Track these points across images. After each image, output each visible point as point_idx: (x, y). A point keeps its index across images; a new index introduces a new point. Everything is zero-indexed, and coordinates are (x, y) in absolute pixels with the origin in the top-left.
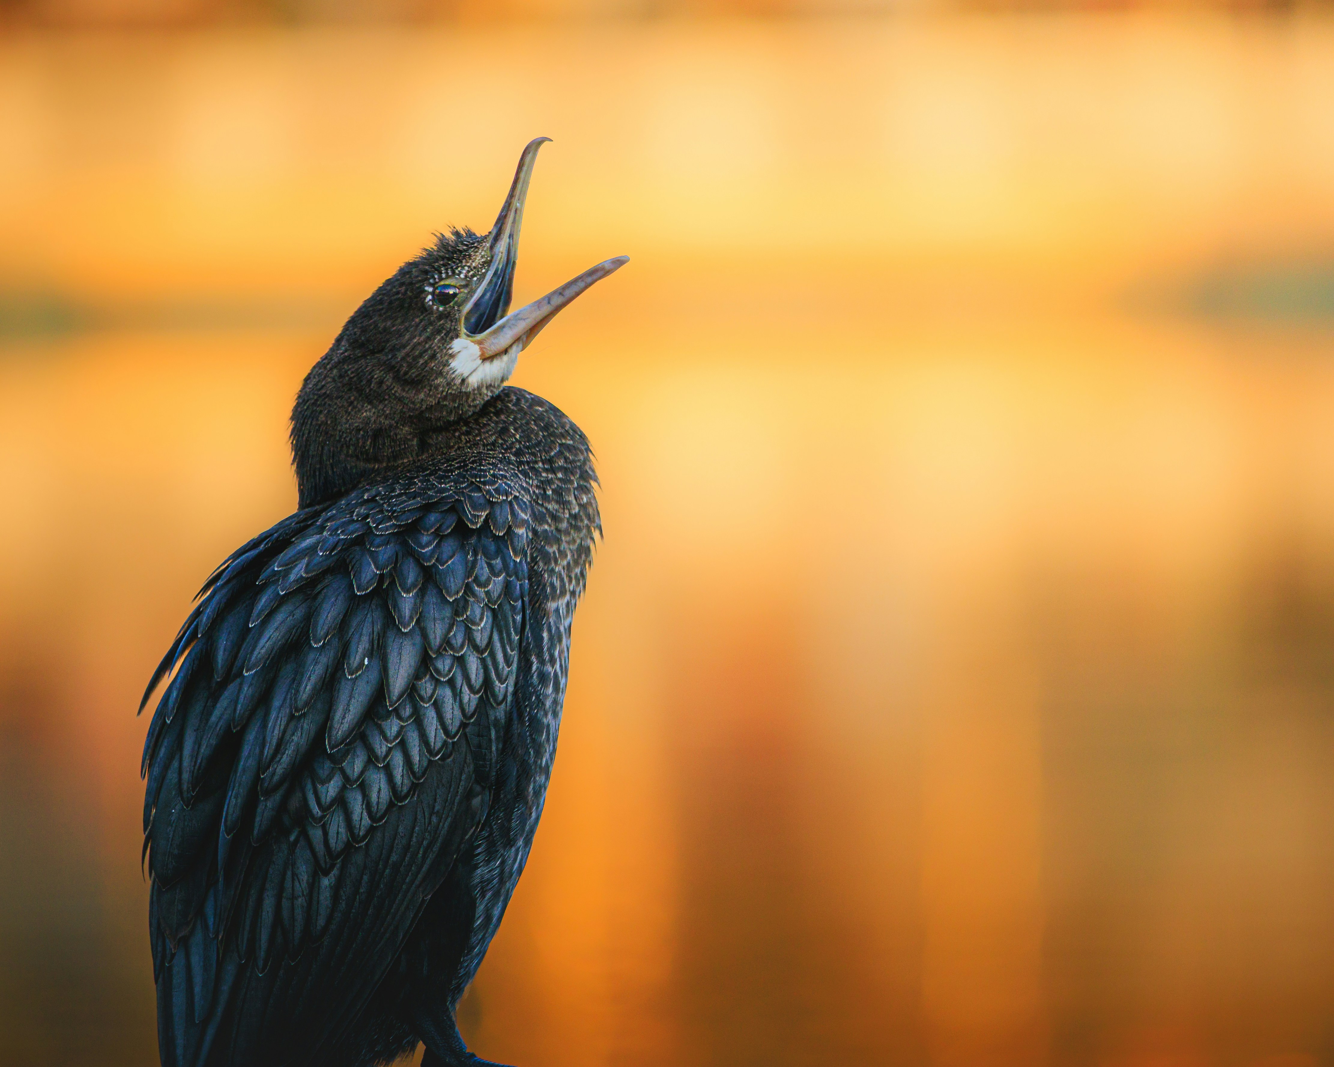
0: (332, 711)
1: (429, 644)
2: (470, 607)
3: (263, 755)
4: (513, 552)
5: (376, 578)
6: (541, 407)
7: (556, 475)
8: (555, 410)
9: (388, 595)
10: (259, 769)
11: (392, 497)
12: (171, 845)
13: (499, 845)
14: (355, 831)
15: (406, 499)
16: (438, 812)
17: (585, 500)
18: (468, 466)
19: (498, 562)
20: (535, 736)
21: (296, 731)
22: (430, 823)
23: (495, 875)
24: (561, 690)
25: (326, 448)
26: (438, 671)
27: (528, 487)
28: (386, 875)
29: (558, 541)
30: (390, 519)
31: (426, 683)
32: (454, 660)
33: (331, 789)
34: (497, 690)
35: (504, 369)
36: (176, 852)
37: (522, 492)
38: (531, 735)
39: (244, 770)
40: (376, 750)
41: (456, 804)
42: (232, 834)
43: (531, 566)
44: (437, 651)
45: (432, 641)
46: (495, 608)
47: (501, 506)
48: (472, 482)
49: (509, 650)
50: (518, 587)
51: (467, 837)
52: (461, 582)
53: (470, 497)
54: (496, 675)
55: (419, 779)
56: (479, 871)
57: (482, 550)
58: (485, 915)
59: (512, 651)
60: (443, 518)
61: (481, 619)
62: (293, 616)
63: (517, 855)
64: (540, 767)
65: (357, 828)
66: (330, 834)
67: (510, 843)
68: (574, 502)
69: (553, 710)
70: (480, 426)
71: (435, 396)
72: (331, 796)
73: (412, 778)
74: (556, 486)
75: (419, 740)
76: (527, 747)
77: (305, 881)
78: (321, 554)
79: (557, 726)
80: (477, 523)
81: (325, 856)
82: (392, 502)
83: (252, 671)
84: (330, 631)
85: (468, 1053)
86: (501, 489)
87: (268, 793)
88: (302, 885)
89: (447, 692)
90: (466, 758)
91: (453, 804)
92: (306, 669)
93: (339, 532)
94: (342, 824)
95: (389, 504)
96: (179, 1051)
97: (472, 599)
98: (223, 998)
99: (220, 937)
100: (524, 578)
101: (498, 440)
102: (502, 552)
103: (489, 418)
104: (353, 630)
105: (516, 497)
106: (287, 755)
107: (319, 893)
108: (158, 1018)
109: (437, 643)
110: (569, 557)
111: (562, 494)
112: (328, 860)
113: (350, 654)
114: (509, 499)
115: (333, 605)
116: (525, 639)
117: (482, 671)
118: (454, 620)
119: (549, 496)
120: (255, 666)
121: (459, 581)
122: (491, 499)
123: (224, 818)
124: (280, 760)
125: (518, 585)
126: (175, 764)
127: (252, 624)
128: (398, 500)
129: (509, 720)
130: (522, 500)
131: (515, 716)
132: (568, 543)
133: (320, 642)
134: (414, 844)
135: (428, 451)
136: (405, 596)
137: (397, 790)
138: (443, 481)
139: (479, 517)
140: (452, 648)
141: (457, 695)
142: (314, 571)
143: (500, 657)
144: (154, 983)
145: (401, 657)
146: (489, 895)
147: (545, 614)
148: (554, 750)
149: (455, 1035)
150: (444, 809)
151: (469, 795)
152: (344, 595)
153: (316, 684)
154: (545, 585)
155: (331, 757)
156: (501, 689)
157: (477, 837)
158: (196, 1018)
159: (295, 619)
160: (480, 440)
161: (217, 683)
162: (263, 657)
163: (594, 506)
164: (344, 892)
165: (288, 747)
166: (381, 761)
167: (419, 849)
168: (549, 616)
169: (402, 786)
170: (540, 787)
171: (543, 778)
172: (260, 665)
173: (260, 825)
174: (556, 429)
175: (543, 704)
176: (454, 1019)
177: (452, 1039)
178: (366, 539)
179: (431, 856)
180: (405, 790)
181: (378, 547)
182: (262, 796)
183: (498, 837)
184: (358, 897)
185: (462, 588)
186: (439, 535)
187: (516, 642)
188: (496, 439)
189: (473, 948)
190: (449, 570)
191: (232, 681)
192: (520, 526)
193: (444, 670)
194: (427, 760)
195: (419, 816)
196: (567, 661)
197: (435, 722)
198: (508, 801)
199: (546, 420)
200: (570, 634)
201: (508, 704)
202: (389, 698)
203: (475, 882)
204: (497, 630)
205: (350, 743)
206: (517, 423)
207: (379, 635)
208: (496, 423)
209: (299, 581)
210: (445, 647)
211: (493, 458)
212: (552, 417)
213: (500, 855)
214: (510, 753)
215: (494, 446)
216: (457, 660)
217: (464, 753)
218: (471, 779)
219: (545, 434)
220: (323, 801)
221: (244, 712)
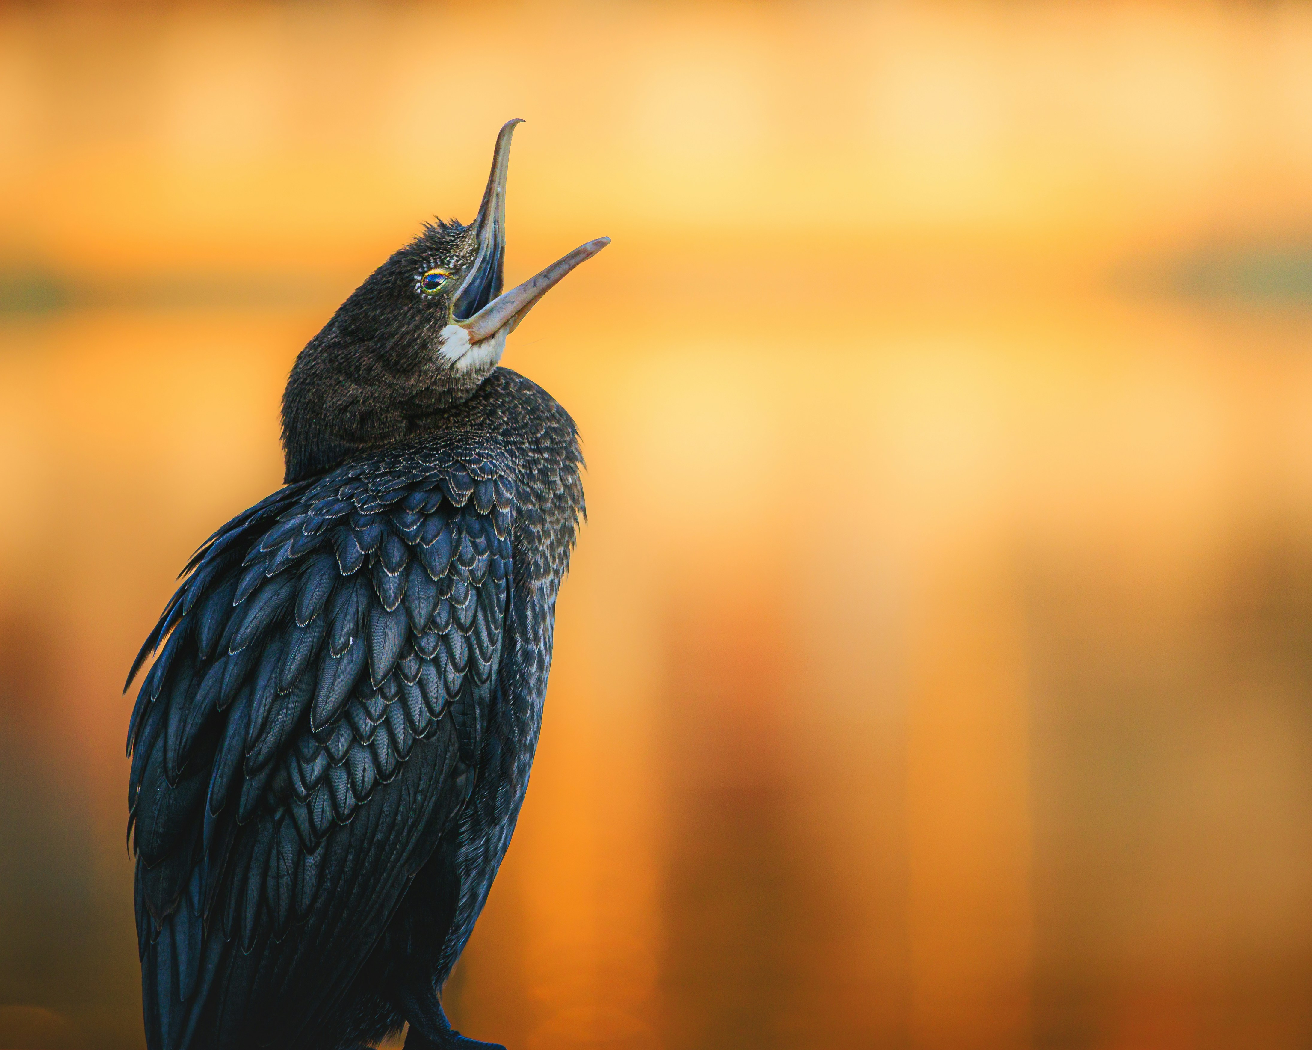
0: (317, 690)
1: (414, 623)
2: (455, 586)
3: (248, 734)
4: (497, 531)
5: (362, 559)
6: (529, 390)
7: (542, 455)
8: (543, 393)
9: (372, 574)
10: (244, 748)
11: (377, 476)
12: (156, 823)
13: (483, 823)
14: (340, 810)
15: (390, 478)
16: (423, 790)
17: (570, 481)
18: (454, 444)
19: (482, 541)
20: (519, 714)
21: (281, 710)
22: (415, 801)
23: (480, 853)
24: (545, 669)
25: (313, 425)
26: (422, 650)
27: (514, 466)
28: (371, 853)
29: (542, 521)
30: (375, 498)
31: (410, 662)
32: (438, 638)
33: (316, 767)
34: (481, 668)
35: (492, 353)
36: (161, 830)
37: (508, 471)
38: (515, 714)
39: (229, 750)
40: (361, 729)
41: (441, 782)
42: (218, 813)
43: (515, 545)
44: (422, 631)
45: (417, 621)
46: (479, 587)
47: (486, 486)
48: (457, 461)
49: (493, 628)
50: (502, 565)
51: (452, 815)
53: (455, 476)
54: (480, 653)
55: (404, 757)
56: (464, 849)
57: (466, 529)
58: (470, 894)
59: (496, 629)
60: (428, 497)
61: (466, 598)
62: (278, 596)
63: (501, 833)
64: (525, 745)
65: (342, 807)
66: (315, 813)
67: (494, 821)
68: (559, 482)
69: (537, 688)
70: (469, 409)
71: (425, 382)
72: (317, 775)
73: (397, 757)
74: (542, 465)
75: (404, 719)
76: (512, 726)
77: (290, 860)
78: (306, 534)
79: (541, 704)
80: (461, 502)
81: (310, 833)
82: (376, 481)
83: (237, 650)
84: (315, 611)
85: (452, 1030)
86: (486, 468)
87: (253, 772)
88: (287, 864)
89: (432, 671)
90: (450, 737)
91: (438, 782)
92: (291, 648)
93: (324, 512)
94: (328, 804)
95: (374, 483)
96: (164, 1029)
97: (456, 578)
98: (209, 977)
99: (205, 916)
100: (508, 556)
101: (486, 421)
102: (486, 531)
103: (478, 401)
104: (338, 610)
105: (501, 476)
106: (273, 734)
107: (304, 872)
108: (143, 996)
109: (422, 623)
110: (552, 537)
111: (548, 474)
112: (313, 839)
113: (334, 634)
114: (494, 479)
115: (318, 584)
116: (510, 617)
117: (466, 649)
118: (439, 599)
119: (534, 476)
120: (241, 645)
121: (444, 561)
122: (476, 478)
123: (209, 796)
124: (265, 739)
125: (502, 563)
126: (160, 742)
127: (236, 604)
128: (383, 480)
129: (494, 699)
130: (507, 479)
131: (499, 694)
132: (552, 523)
133: (305, 622)
134: (399, 822)
135: (416, 431)
136: (390, 575)
137: (382, 769)
138: (427, 459)
139: (463, 496)
140: (436, 626)
141: (441, 673)
142: (300, 552)
143: (484, 635)
144: (139, 960)
145: (385, 637)
146: (474, 873)
147: (529, 593)
148: (539, 728)
149: (439, 1013)
150: (429, 787)
151: (454, 773)
152: (329, 575)
153: (300, 664)
154: (529, 564)
155: (316, 737)
156: (486, 667)
157: (462, 815)
158: (181, 997)
159: (280, 598)
160: (468, 421)
161: (202, 661)
162: (248, 637)
163: (579, 487)
164: (329, 871)
165: (273, 726)
166: (365, 740)
167: (404, 828)
168: (532, 594)
169: (386, 765)
170: (525, 765)
171: (528, 756)
172: (245, 644)
173: (246, 804)
174: (543, 412)
175: (528, 683)
176: (439, 996)
177: (436, 1017)
178: (351, 519)
179: (416, 835)
180: (390, 768)
181: (362, 527)
182: (247, 776)
183: (482, 815)
184: (343, 875)
185: (447, 567)
186: (424, 515)
187: (500, 620)
188: (485, 419)
189: (458, 927)
190: (434, 549)
191: (217, 660)
192: (504, 505)
193: (428, 648)
194: (411, 739)
195: (404, 794)
196: (551, 640)
197: (420, 701)
198: (493, 779)
199: (533, 404)
200: (554, 612)
201: (493, 683)
202: (374, 677)
203: (460, 860)
204: (482, 609)
205: (335, 722)
206: (505, 406)
207: (363, 614)
208: (485, 406)
209: (286, 562)
210: (430, 626)
211: (480, 437)
212: (540, 401)
213: (484, 833)
214: (494, 731)
215: (482, 426)
216: (442, 640)
217: (448, 732)
218: (456, 757)
219: (532, 417)
220: (308, 780)
221: (229, 691)
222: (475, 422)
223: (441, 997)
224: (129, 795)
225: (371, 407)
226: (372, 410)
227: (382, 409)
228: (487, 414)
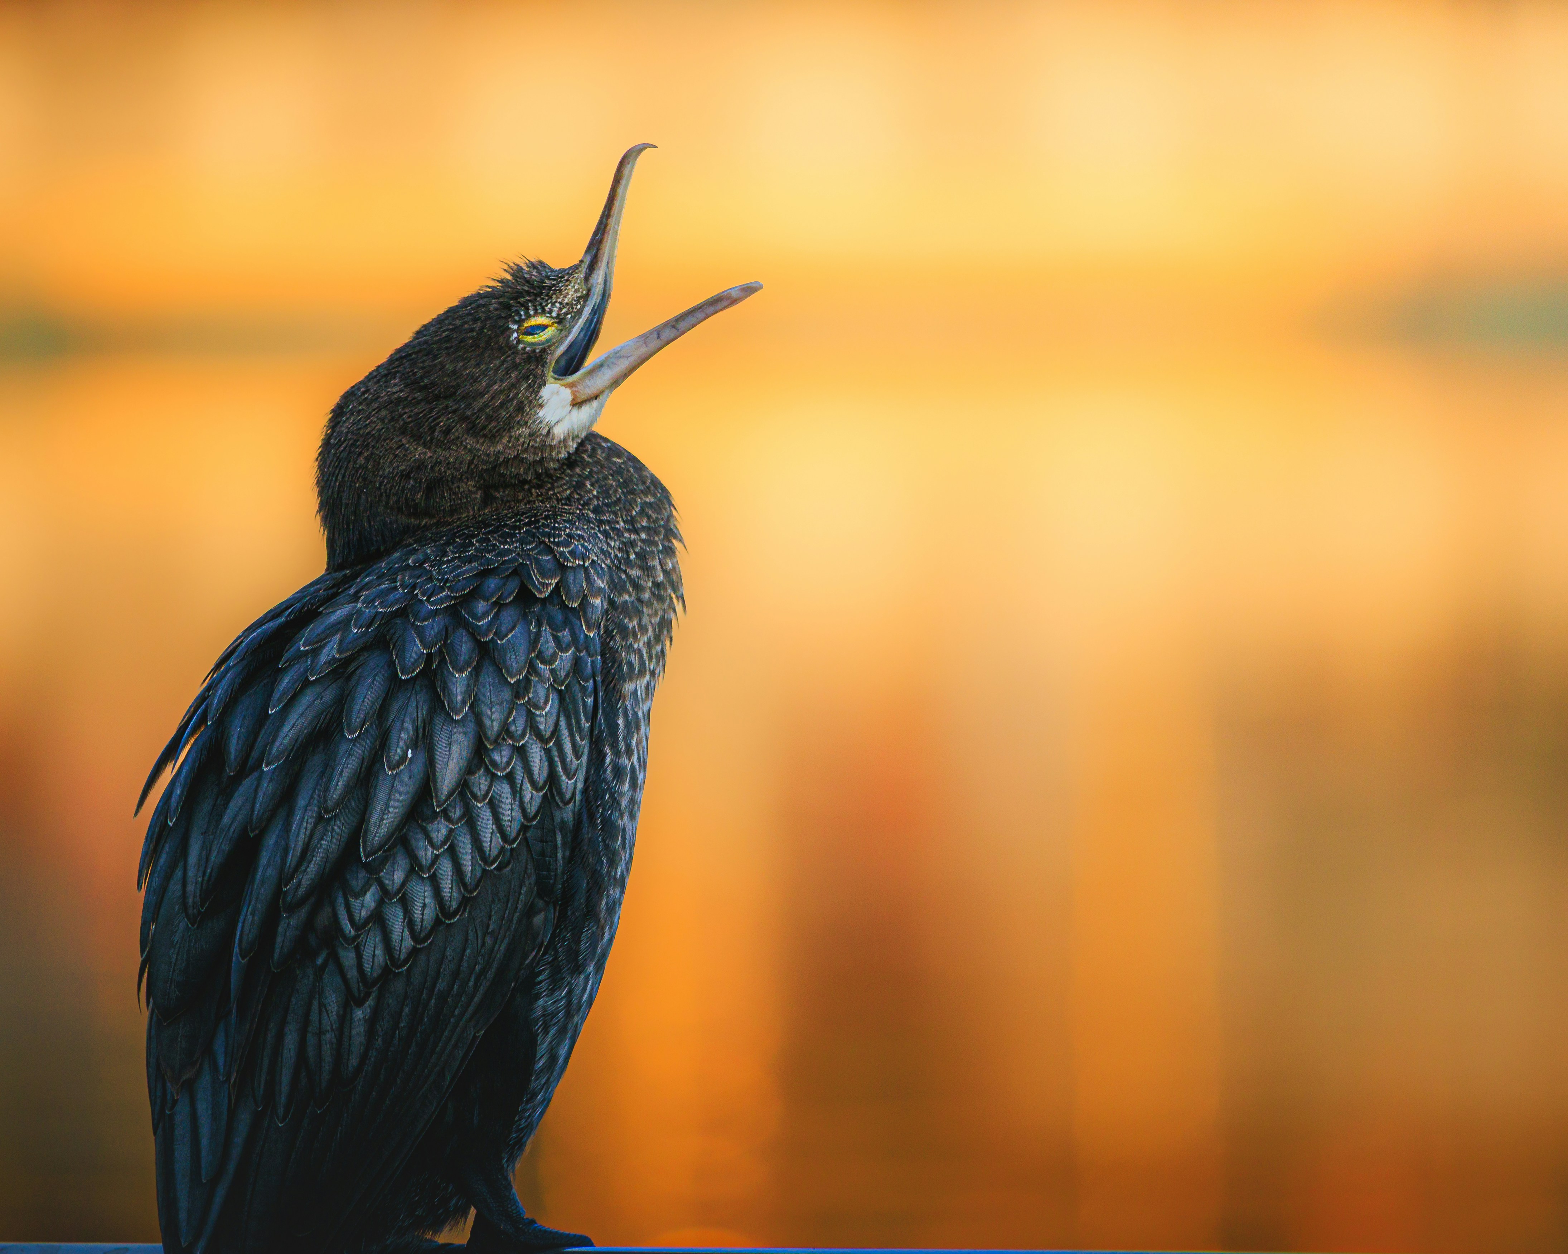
0: (368, 812)
1: (485, 733)
2: (532, 688)
3: (286, 864)
4: (586, 625)
5: (423, 658)
6: (619, 457)
7: (639, 535)
8: (634, 460)
9: (436, 676)
10: (280, 879)
11: (444, 563)
12: (174, 970)
13: (565, 971)
14: (395, 954)
15: (460, 564)
16: (493, 931)
17: (669, 565)
18: (540, 522)
19: (565, 635)
20: (609, 841)
21: (325, 834)
22: (483, 944)
23: (560, 1006)
24: (639, 788)
25: (363, 497)
26: (494, 764)
27: (610, 550)
28: (431, 1006)
29: (639, 613)
30: (442, 589)
31: (480, 778)
32: (514, 750)
33: (366, 904)
34: (564, 786)
36: (180, 978)
37: (602, 556)
38: (604, 840)
39: (262, 882)
40: (420, 858)
41: (514, 922)
42: (248, 958)
43: (605, 642)
44: (494, 741)
45: (488, 730)
46: (562, 690)
47: (576, 573)
48: (543, 542)
49: (578, 739)
50: (589, 664)
51: (527, 962)
52: (523, 658)
53: (537, 561)
54: (562, 769)
55: (471, 892)
56: (541, 1002)
57: (547, 620)
58: (548, 1056)
59: (582, 740)
60: (505, 585)
61: (546, 702)
62: (321, 699)
63: (586, 983)
64: (615, 879)
65: (397, 950)
66: (364, 957)
67: (578, 969)
68: (659, 568)
69: (629, 811)
70: (553, 479)
72: (367, 912)
73: (463, 891)
74: (639, 548)
75: (472, 846)
76: (600, 855)
77: (334, 1013)
78: (355, 631)
79: (634, 830)
80: (545, 591)
81: (358, 982)
82: (443, 568)
83: (273, 765)
84: (367, 718)
85: (527, 1218)
86: (577, 552)
87: (292, 909)
88: (331, 1018)
89: (505, 789)
90: (526, 868)
91: (511, 921)
92: (337, 761)
93: (376, 604)
94: (380, 946)
95: (440, 571)
96: (183, 1215)
97: (534, 679)
98: (236, 1152)
99: (232, 1081)
100: (596, 654)
101: (573, 495)
102: (572, 624)
104: (394, 717)
105: (593, 562)
106: (315, 862)
107: (351, 1028)
108: (157, 1176)
109: (495, 733)
110: (650, 632)
111: (645, 557)
112: (362, 988)
113: (389, 746)
114: (586, 564)
115: (370, 687)
116: (597, 725)
117: (546, 764)
118: (514, 703)
119: (631, 561)
120: (277, 758)
121: (522, 658)
122: (566, 564)
123: (237, 937)
124: (306, 869)
125: (589, 661)
126: (179, 873)
127: (272, 711)
128: (451, 566)
129: (578, 822)
130: (600, 565)
131: (585, 817)
132: (650, 615)
133: (355, 732)
134: (465, 970)
135: (491, 504)
136: (457, 676)
137: (445, 905)
138: (506, 540)
139: (548, 585)
140: (511, 735)
141: (516, 792)
142: (349, 650)
143: (568, 747)
144: (152, 1134)
145: (450, 749)
146: (553, 1031)
147: (620, 696)
149: (511, 1198)
150: (500, 928)
151: (530, 911)
152: (384, 678)
153: (349, 780)
154: (621, 662)
155: (367, 866)
156: (568, 785)
157: (539, 961)
158: (203, 1177)
159: (323, 702)
160: (553, 495)
161: (230, 777)
162: (286, 749)
163: (677, 571)
164: (381, 1027)
165: (315, 853)
166: (426, 871)
167: (470, 976)
168: (625, 698)
169: (450, 901)
170: (614, 903)
171: (618, 891)
172: (282, 758)
173: (282, 946)
174: (637, 484)
175: (619, 804)
176: (511, 1177)
177: (508, 1202)
178: (410, 611)
179: (485, 985)
180: (455, 905)
181: (424, 620)
182: (284, 913)
183: (564, 961)
184: (397, 1032)
185: (525, 667)
186: (499, 605)
187: (586, 729)
188: (572, 493)
189: (534, 1095)
190: (510, 644)
191: (248, 776)
192: (595, 596)
193: (501, 763)
194: (480, 869)
195: (471, 936)
196: (645, 753)
197: (491, 824)
198: (576, 918)
199: (625, 476)
200: (649, 721)
201: (577, 804)
202: (436, 797)
203: (536, 1015)
204: (565, 715)
205: (389, 849)
206: (593, 477)
207: (424, 721)
208: (571, 476)
209: (332, 662)
210: (503, 736)
211: (570, 513)
212: (632, 470)
213: (566, 983)
214: (580, 861)
215: (570, 501)
216: (517, 750)
217: (524, 861)
218: (532, 892)
219: (625, 490)
220: (357, 917)
221: (263, 813)
222: (561, 495)
223: (514, 1179)
224: (141, 937)
225: (441, 474)
226: (442, 478)
227: (453, 477)
228: (574, 486)
